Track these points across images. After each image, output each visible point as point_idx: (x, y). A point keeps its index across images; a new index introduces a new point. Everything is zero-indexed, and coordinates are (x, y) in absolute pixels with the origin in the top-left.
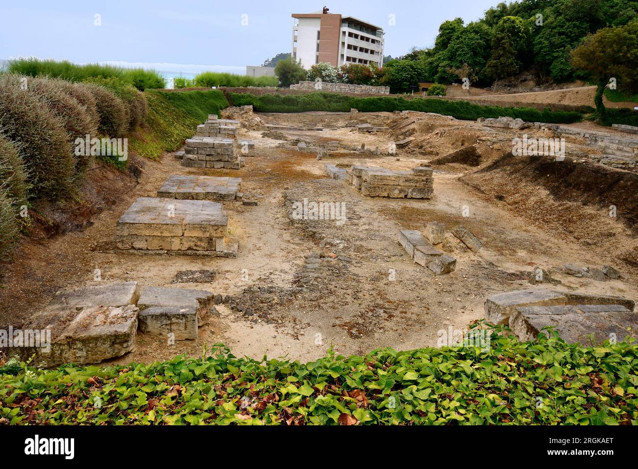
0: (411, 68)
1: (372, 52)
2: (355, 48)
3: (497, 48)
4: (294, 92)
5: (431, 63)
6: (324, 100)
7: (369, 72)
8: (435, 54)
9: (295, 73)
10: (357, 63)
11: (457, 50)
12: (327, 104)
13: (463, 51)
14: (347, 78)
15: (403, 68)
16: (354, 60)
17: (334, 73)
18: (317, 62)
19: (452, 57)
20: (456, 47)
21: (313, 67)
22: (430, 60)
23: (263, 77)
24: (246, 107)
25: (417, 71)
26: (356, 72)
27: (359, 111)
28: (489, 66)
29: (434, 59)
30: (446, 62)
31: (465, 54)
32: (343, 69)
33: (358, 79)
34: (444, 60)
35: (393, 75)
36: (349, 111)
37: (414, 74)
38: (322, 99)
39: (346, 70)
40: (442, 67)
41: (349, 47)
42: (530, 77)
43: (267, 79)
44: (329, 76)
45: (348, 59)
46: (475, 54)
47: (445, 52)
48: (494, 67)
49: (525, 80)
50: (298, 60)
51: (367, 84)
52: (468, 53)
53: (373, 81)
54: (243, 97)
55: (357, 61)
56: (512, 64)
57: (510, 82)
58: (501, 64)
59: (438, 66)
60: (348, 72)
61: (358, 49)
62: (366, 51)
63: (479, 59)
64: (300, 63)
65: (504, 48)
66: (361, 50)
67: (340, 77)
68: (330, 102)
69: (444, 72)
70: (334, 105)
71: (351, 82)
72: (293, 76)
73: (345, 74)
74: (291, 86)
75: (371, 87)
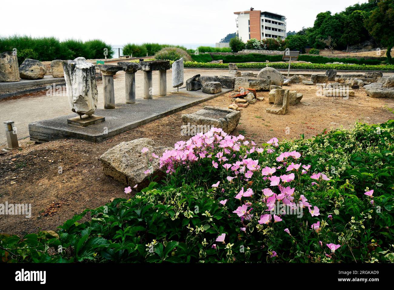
0: (299, 39)
1: (279, 30)
2: (269, 28)
3: (347, 27)
4: (241, 54)
5: (311, 36)
6: (254, 57)
7: (277, 42)
8: (314, 30)
9: (239, 45)
10: (271, 38)
11: (325, 28)
12: (255, 59)
13: (329, 29)
14: (266, 46)
15: (295, 40)
16: (270, 36)
17: (258, 44)
18: (250, 38)
19: (323, 33)
20: (325, 26)
21: (248, 41)
22: (311, 34)
23: (224, 48)
24: (220, 60)
25: (303, 41)
26: (270, 43)
27: (270, 61)
28: (343, 38)
29: (314, 33)
30: (320, 35)
31: (330, 31)
32: (263, 41)
33: (271, 47)
34: (319, 34)
35: (290, 44)
36: (265, 61)
37: (301, 43)
38: (253, 56)
39: (265, 42)
40: (317, 38)
41: (266, 28)
42: (369, 43)
43: (226, 49)
44: (256, 46)
45: (266, 35)
46: (336, 30)
47: (319, 29)
48: (345, 38)
49: (367, 45)
50: (240, 38)
51: (277, 50)
52: (331, 30)
53: (280, 48)
54: (218, 56)
55: (271, 36)
56: (356, 36)
57: (358, 47)
58: (350, 36)
59: (315, 38)
60: (266, 43)
61: (271, 29)
62: (276, 30)
63: (338, 33)
64: (241, 40)
65: (352, 28)
66: (273, 29)
67: (262, 46)
68: (256, 58)
69: (318, 41)
70: (258, 59)
71: (268, 49)
72: (238, 47)
73: (265, 44)
74: (239, 52)
75: (279, 51)
